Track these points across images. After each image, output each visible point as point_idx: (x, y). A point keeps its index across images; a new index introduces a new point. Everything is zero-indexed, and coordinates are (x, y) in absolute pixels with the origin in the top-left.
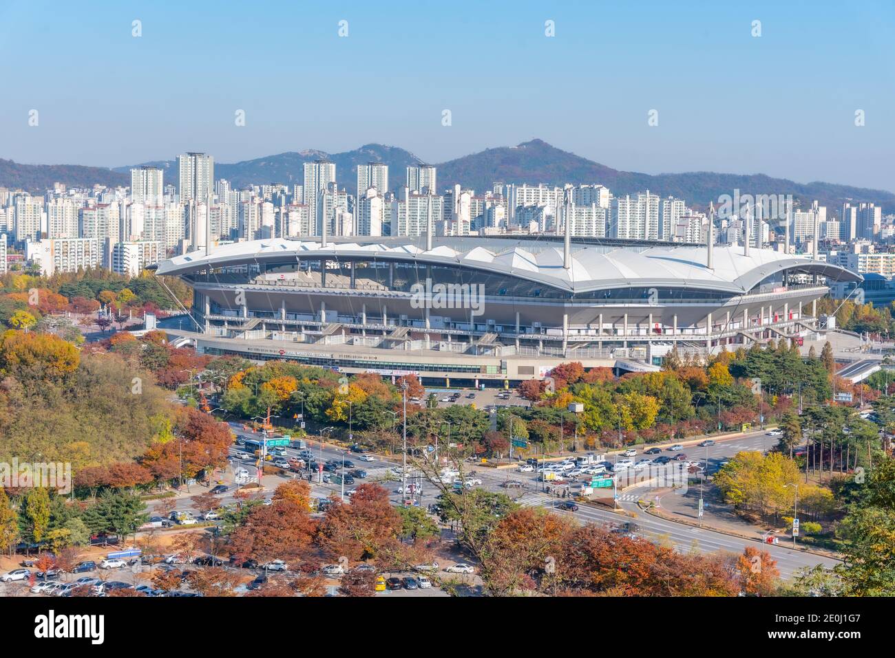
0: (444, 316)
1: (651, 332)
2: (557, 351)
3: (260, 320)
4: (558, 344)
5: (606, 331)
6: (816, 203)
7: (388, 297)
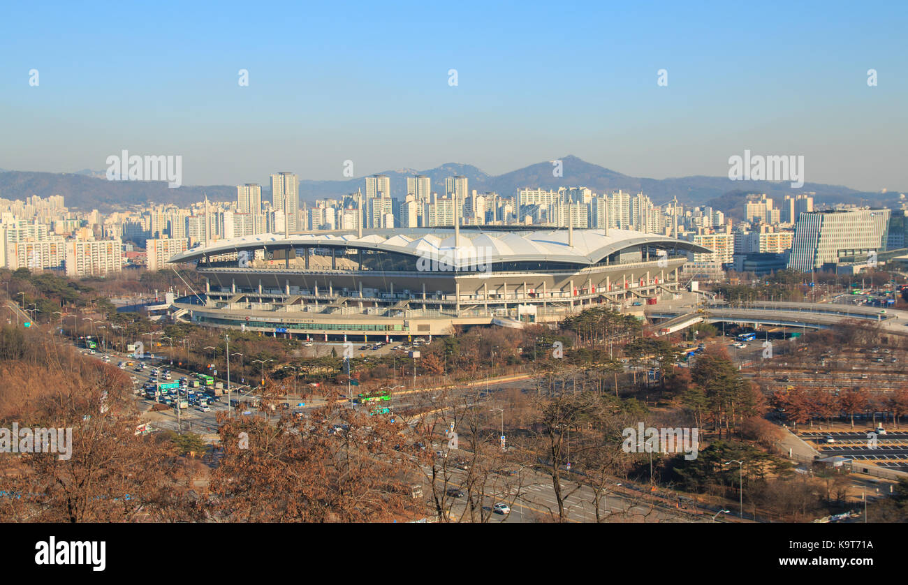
1: (526, 296)
2: (452, 312)
3: (243, 295)
4: (451, 307)
5: (493, 296)
6: (764, 196)
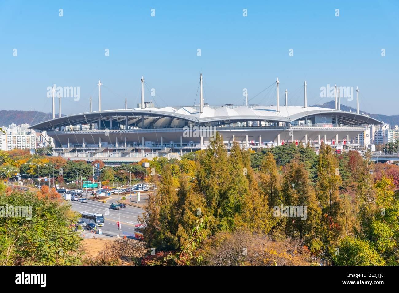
0: (152, 141)
1: (248, 145)
3: (74, 148)
7: (124, 133)
